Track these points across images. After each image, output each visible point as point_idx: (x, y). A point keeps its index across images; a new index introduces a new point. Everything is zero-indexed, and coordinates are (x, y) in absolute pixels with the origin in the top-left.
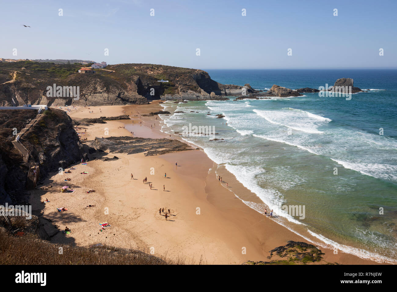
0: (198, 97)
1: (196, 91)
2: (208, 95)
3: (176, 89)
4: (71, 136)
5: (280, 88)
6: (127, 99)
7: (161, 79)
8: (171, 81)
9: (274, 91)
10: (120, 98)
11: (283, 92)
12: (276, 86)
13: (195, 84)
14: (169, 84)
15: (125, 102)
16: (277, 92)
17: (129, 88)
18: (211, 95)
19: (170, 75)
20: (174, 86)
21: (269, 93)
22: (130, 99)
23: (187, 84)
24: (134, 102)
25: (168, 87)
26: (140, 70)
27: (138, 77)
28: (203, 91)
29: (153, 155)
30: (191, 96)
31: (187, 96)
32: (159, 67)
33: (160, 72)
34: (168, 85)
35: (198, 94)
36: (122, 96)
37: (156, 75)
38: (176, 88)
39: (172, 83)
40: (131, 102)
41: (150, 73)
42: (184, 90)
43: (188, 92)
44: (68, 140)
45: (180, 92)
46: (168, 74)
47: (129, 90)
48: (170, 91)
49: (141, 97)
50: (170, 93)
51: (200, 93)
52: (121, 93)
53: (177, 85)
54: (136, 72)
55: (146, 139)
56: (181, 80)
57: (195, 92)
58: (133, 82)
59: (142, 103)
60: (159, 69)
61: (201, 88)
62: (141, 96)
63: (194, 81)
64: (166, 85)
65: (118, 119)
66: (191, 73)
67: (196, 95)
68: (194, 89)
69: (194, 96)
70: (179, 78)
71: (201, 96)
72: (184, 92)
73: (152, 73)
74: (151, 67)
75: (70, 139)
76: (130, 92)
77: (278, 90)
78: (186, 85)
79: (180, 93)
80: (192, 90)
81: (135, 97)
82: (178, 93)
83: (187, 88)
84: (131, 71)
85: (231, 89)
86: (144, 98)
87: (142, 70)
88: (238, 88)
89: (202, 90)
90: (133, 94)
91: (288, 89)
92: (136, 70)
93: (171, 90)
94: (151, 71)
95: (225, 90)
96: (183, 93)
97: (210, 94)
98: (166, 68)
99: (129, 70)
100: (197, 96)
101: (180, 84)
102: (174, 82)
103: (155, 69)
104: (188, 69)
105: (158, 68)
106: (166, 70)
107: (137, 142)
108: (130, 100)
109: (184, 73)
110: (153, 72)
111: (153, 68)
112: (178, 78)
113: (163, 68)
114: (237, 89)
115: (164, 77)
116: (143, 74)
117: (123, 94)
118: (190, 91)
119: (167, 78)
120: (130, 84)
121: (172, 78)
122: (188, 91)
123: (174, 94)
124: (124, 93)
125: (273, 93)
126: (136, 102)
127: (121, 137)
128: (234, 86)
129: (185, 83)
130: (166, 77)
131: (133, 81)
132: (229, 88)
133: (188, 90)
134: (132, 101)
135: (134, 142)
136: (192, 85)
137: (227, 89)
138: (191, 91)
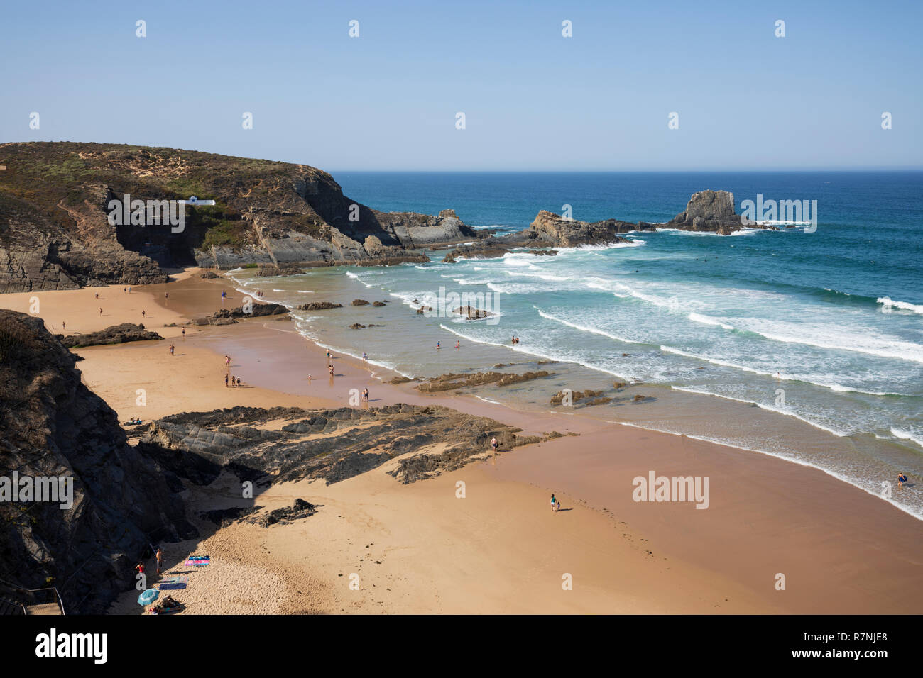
0: (327, 255)
1: (314, 233)
2: (358, 245)
3: (246, 229)
4: (93, 428)
5: (560, 221)
6: (85, 265)
7: (186, 193)
8: (225, 201)
9: (544, 230)
10: (59, 262)
11: (573, 232)
12: (548, 214)
13: (306, 211)
14: (221, 213)
15: (79, 275)
16: (555, 232)
17: (85, 228)
18: (365, 244)
19: (216, 182)
20: (236, 217)
21: (530, 237)
22: (97, 265)
23: (282, 212)
24: (111, 275)
25: (218, 223)
26: (104, 162)
27: (105, 186)
28: (340, 234)
29: (427, 477)
30: (302, 250)
31: (291, 251)
32: (168, 154)
33: (178, 172)
34: (219, 215)
35: (324, 245)
36: (62, 255)
37: (168, 181)
38: (246, 225)
39: (227, 209)
40: (101, 276)
41: (142, 173)
42: (275, 230)
43: (288, 236)
44: (90, 448)
45: (264, 237)
46: (209, 177)
47: (87, 235)
48: (225, 237)
49: (138, 258)
50: (227, 243)
51: (330, 240)
52: (58, 244)
53: (247, 215)
54: (91, 171)
55: (335, 412)
56: (258, 199)
57: (311, 238)
58: (93, 207)
59: (142, 279)
60: (173, 163)
61: (329, 224)
62: (134, 256)
63: (303, 203)
64: (208, 214)
65: (113, 339)
66: (289, 176)
67: (317, 248)
68: (305, 227)
69: (314, 250)
70: (250, 190)
71: (335, 249)
72: (275, 236)
73: (150, 173)
74: (140, 156)
75: (93, 443)
76: (93, 242)
77: (558, 226)
78: (278, 213)
79: (264, 242)
80: (301, 232)
81: (114, 257)
82: (256, 242)
83: (281, 223)
84: (68, 167)
85: (409, 226)
86: (149, 259)
87: (111, 165)
88: (431, 222)
89: (334, 230)
90: (104, 249)
91: (582, 223)
92: (87, 165)
93: (228, 230)
94: (145, 167)
95: (393, 230)
96: (273, 240)
97: (362, 242)
98: (197, 160)
99: (60, 163)
100: (322, 251)
101: (256, 211)
102: (235, 203)
103: (154, 160)
104: (269, 162)
105: (166, 158)
106: (200, 165)
107: (309, 426)
108: (97, 271)
109: (264, 175)
110: (153, 171)
111: (148, 157)
112: (245, 191)
113: (185, 158)
114: (427, 225)
115: (199, 190)
116: (121, 177)
117: (65, 247)
118: (294, 234)
119: (210, 193)
120: (85, 211)
121: (225, 193)
122: (288, 234)
123: (239, 246)
124: (69, 243)
125: (541, 235)
126: (120, 275)
127: (219, 411)
128: (416, 218)
129: (274, 207)
130: (202, 188)
131: (91, 201)
132: (402, 224)
133: (289, 230)
134: (106, 272)
135: (299, 429)
136: (299, 215)
137: (398, 225)
138: (300, 235)
